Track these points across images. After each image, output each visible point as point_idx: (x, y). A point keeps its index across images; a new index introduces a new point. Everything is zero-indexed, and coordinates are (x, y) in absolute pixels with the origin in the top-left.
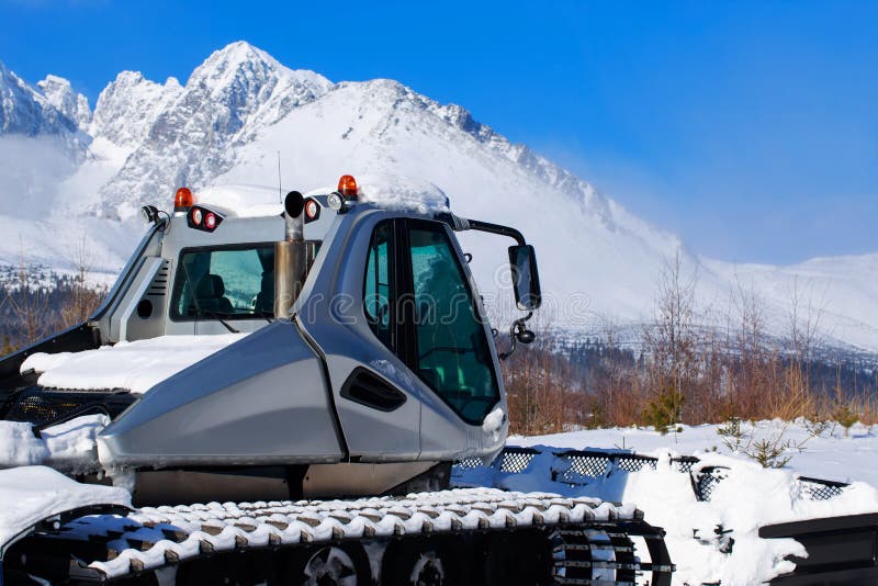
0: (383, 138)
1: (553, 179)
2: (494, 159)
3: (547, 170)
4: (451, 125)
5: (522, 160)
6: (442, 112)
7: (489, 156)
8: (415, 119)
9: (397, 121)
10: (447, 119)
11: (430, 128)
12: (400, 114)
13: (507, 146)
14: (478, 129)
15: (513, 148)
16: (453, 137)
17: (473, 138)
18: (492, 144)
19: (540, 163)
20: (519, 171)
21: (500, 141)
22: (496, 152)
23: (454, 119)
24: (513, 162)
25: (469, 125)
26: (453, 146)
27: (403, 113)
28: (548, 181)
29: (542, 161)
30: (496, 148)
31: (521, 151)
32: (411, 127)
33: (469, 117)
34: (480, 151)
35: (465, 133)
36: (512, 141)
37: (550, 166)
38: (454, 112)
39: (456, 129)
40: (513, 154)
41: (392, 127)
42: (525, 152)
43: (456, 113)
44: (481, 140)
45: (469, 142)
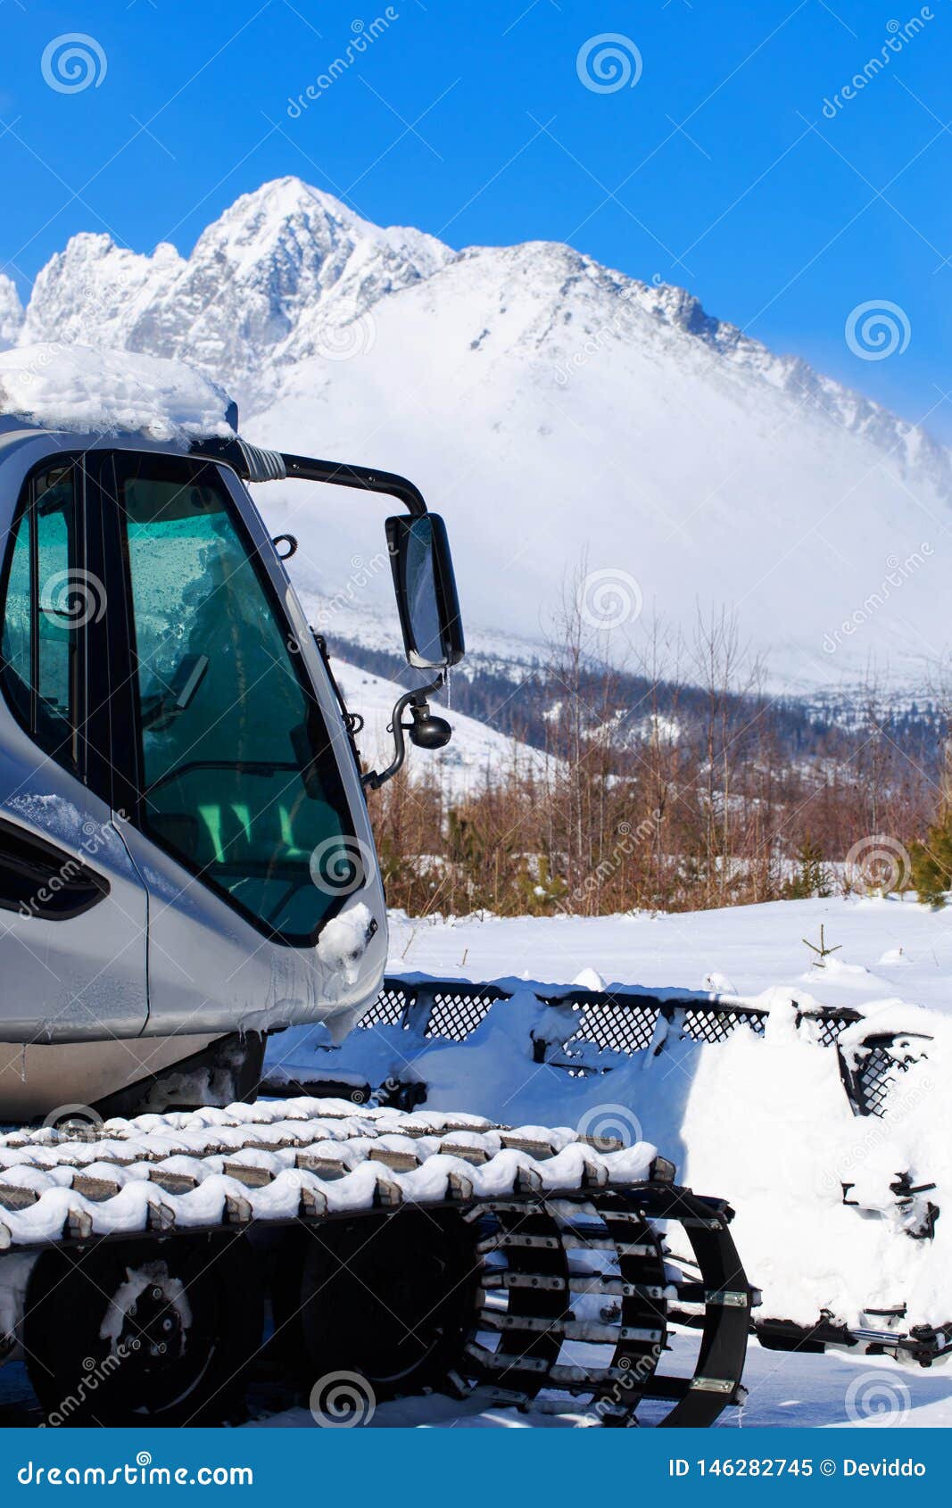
0: (544, 347)
1: (850, 417)
2: (742, 384)
3: (839, 401)
4: (666, 323)
5: (793, 385)
6: (649, 300)
7: (733, 377)
8: (602, 312)
9: (568, 316)
10: (659, 312)
11: (628, 328)
12: (573, 304)
13: (767, 358)
14: (714, 328)
15: (777, 362)
16: (668, 344)
17: (705, 346)
18: (739, 356)
19: (825, 389)
20: (789, 404)
21: (753, 350)
22: (746, 371)
23: (670, 313)
24: (776, 388)
25: (698, 322)
26: (669, 361)
27: (578, 303)
28: (841, 419)
29: (830, 386)
30: (746, 364)
31: (791, 367)
32: (592, 326)
33: (697, 309)
34: (718, 369)
35: (690, 337)
36: (772, 350)
37: (843, 396)
38: (671, 301)
39: (674, 331)
40: (778, 373)
41: (560, 327)
42: (797, 367)
43: (675, 301)
44: (718, 347)
45: (696, 351)
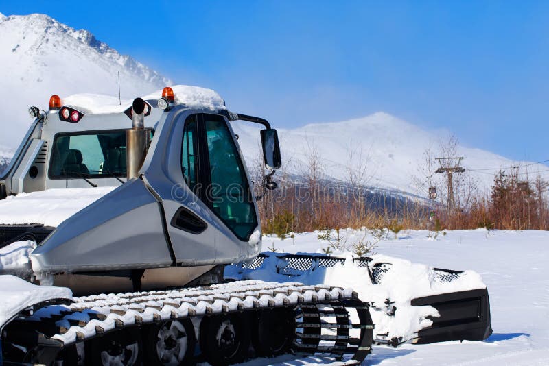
0: (39, 51)
1: (147, 76)
2: (109, 64)
3: (143, 71)
4: (82, 43)
5: (127, 65)
6: (76, 35)
7: (106, 62)
8: (60, 39)
9: (48, 40)
10: (80, 39)
11: (69, 44)
12: (49, 36)
13: (118, 55)
14: (99, 45)
15: (122, 57)
16: (83, 50)
17: (96, 51)
18: (108, 55)
19: (139, 66)
20: (125, 71)
21: (113, 53)
22: (111, 60)
23: (83, 39)
24: (121, 66)
25: (94, 43)
26: (83, 56)
27: (51, 35)
28: (144, 76)
29: (140, 65)
30: (111, 57)
31: (126, 59)
32: (56, 44)
33: (93, 38)
34: (101, 59)
35: (90, 47)
36: (121, 53)
37: (145, 69)
38: (84, 35)
39: (85, 46)
40: (122, 61)
41: (44, 44)
42: (129, 58)
43: (85, 35)
44: (101, 52)
45: (93, 53)
